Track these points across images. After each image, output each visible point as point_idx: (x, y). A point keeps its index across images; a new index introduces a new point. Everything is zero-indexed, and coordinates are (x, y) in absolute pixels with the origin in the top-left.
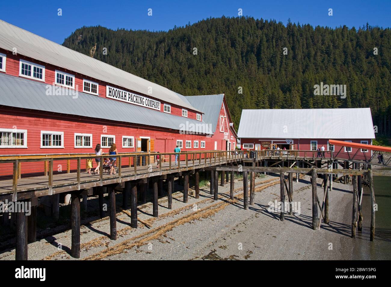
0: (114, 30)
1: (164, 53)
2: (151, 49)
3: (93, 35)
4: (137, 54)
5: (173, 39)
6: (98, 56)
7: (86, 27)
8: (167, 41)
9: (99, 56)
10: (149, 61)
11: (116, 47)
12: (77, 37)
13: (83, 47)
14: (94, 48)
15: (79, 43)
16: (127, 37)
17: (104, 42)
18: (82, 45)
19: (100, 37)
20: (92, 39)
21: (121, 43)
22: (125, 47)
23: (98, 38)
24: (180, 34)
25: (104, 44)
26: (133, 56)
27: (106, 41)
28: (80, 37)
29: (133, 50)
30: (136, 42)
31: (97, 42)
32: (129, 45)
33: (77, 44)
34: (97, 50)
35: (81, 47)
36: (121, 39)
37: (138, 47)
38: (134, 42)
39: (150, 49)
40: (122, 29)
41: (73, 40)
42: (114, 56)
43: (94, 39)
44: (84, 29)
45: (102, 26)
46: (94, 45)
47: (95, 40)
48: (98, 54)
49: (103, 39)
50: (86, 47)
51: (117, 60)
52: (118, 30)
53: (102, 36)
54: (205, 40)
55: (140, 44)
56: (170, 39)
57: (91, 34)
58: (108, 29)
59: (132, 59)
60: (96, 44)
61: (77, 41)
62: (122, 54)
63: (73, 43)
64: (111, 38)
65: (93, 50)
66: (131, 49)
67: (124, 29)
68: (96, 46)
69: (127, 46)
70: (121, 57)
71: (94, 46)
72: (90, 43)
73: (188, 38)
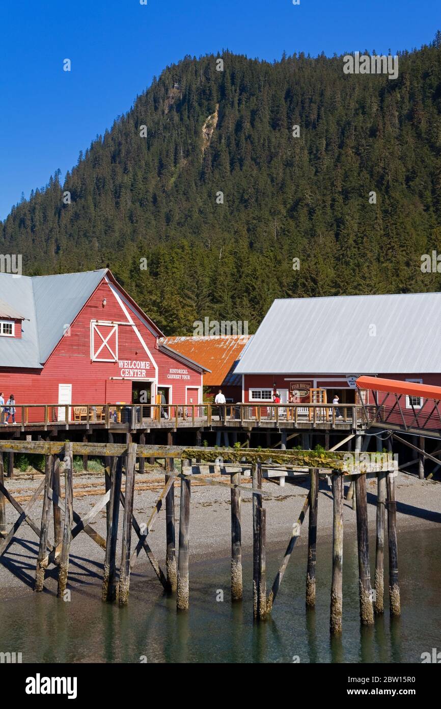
0: (270, 61)
1: (397, 121)
2: (364, 113)
3: (208, 79)
4: (327, 131)
5: (426, 75)
6: (220, 143)
7: (192, 58)
9: (223, 141)
10: (352, 148)
11: (272, 111)
12: (167, 90)
13: (181, 119)
14: (212, 118)
15: (171, 108)
16: (302, 80)
17: (239, 100)
18: (178, 111)
19: (228, 84)
20: (204, 91)
21: (286, 98)
22: (297, 112)
23: (222, 89)
25: (239, 104)
26: (317, 135)
27: (245, 95)
28: (175, 92)
29: (319, 116)
30: (328, 93)
31: (218, 102)
32: (307, 105)
33: (166, 112)
34: (219, 125)
35: (176, 118)
36: (286, 86)
37: (332, 109)
38: (322, 95)
39: (361, 111)
40: (295, 54)
41: (156, 101)
42: (264, 140)
43: (211, 94)
44: (187, 64)
45: (234, 54)
46: (210, 111)
47: (215, 95)
48: (220, 138)
49: (235, 90)
50: (189, 117)
51: (273, 150)
52: (283, 59)
53: (233, 83)
55: (338, 98)
57: (203, 79)
58: (250, 60)
59: (311, 146)
60: (218, 105)
61: (166, 101)
62: (287, 130)
63: (156, 109)
64: (259, 88)
65: (208, 127)
66: (313, 117)
67: (302, 55)
68: (216, 114)
69: (303, 108)
70: (283, 141)
71: (210, 114)
72: (200, 105)
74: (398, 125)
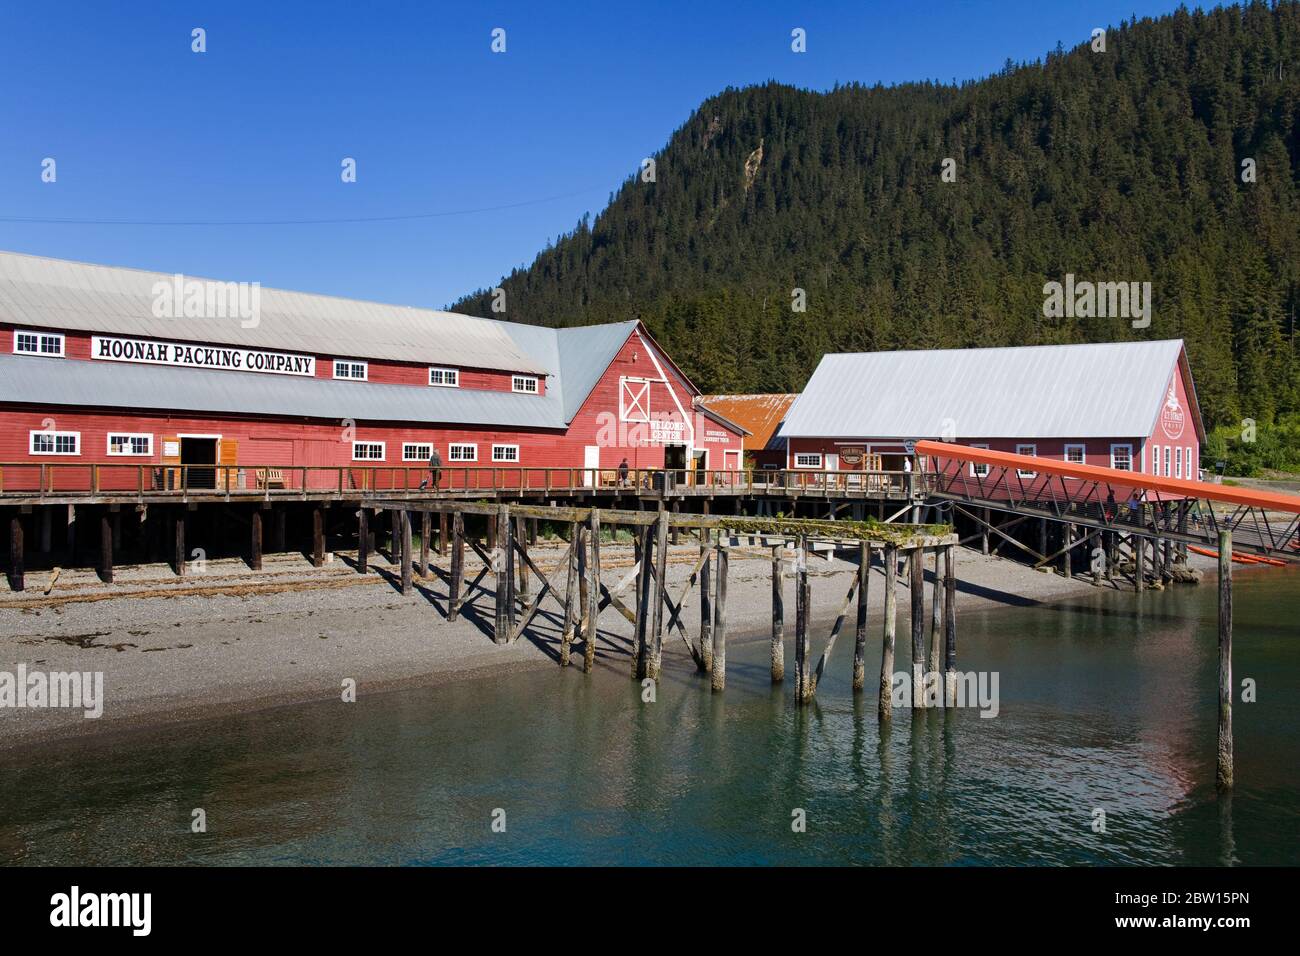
0: (821, 91)
1: (963, 157)
2: (925, 148)
3: (752, 112)
4: (884, 167)
5: (995, 107)
6: (765, 181)
7: (735, 89)
8: (975, 116)
9: (768, 179)
10: (913, 186)
11: (823, 146)
12: (706, 124)
13: (722, 156)
14: (756, 154)
15: (711, 143)
16: (857, 112)
17: (787, 133)
18: (718, 147)
19: (774, 117)
20: (747, 125)
21: (838, 132)
22: (851, 148)
23: (767, 122)
24: (1019, 90)
25: (786, 139)
26: (873, 172)
27: (793, 129)
28: (715, 126)
29: (875, 152)
30: (886, 126)
31: (763, 137)
32: (861, 139)
33: (705, 148)
34: (764, 162)
35: (717, 155)
36: (839, 119)
37: (891, 144)
38: (878, 127)
39: (922, 146)
40: (849, 84)
41: (694, 136)
42: (814, 177)
43: (755, 128)
44: (729, 96)
45: (781, 84)
46: (755, 147)
47: (760, 128)
48: (765, 176)
49: (783, 123)
50: (730, 153)
51: (824, 189)
52: (835, 89)
53: (779, 116)
54: (1101, 101)
55: (897, 131)
56: (988, 107)
57: (746, 112)
58: (799, 90)
59: (866, 184)
60: (762, 140)
61: (705, 137)
62: (839, 168)
63: (694, 145)
64: (809, 120)
65: (752, 164)
66: (869, 152)
67: (856, 84)
68: (760, 150)
69: (858, 142)
70: (836, 179)
71: (754, 150)
72: (743, 140)
73: (1043, 101)
74: (964, 162)
